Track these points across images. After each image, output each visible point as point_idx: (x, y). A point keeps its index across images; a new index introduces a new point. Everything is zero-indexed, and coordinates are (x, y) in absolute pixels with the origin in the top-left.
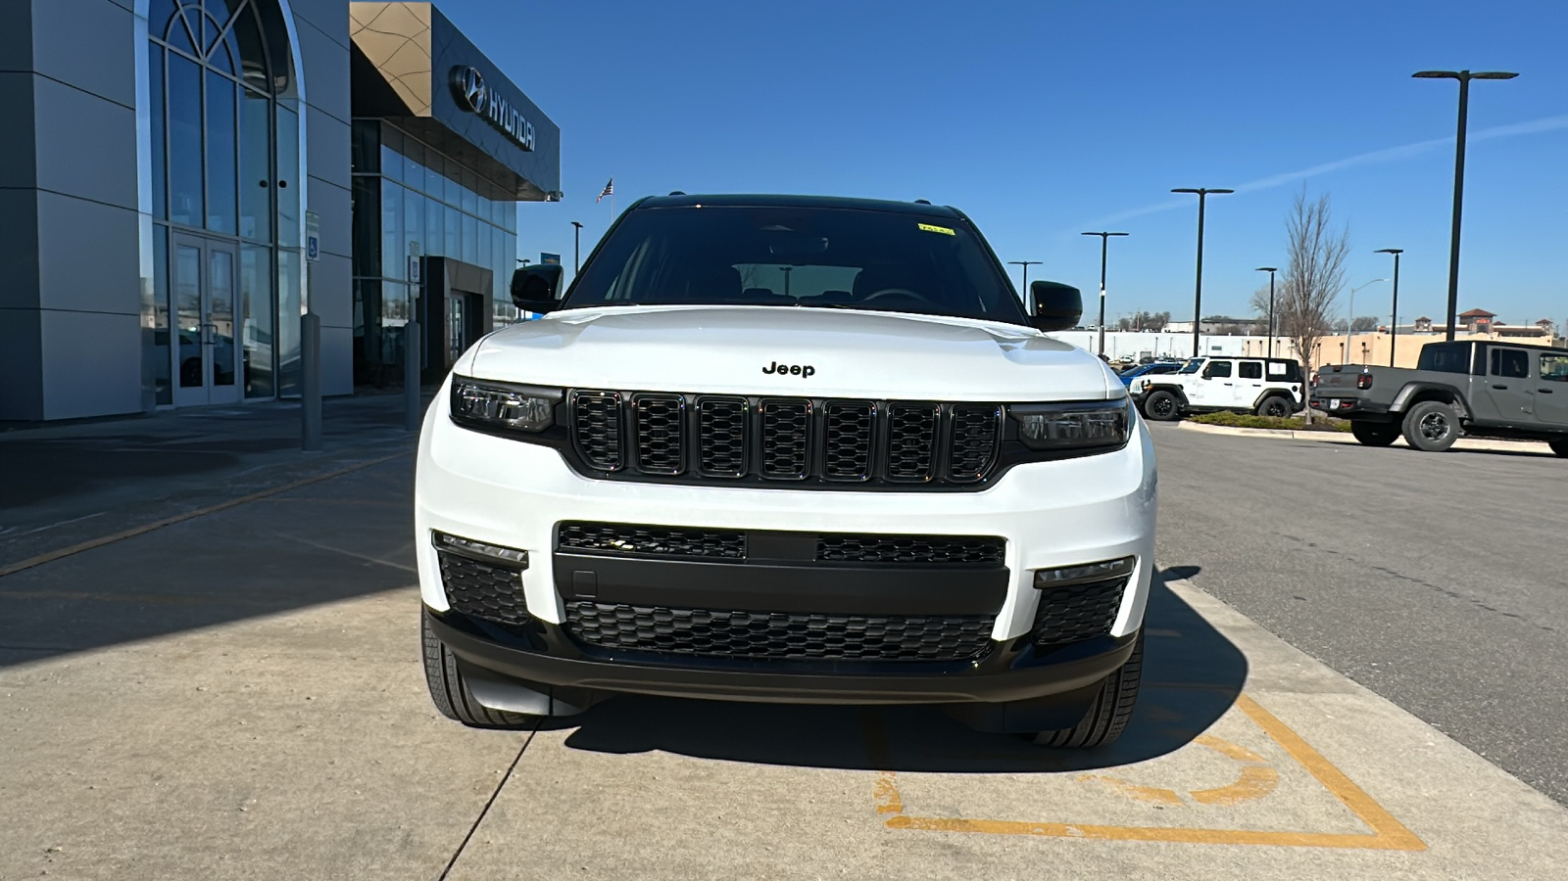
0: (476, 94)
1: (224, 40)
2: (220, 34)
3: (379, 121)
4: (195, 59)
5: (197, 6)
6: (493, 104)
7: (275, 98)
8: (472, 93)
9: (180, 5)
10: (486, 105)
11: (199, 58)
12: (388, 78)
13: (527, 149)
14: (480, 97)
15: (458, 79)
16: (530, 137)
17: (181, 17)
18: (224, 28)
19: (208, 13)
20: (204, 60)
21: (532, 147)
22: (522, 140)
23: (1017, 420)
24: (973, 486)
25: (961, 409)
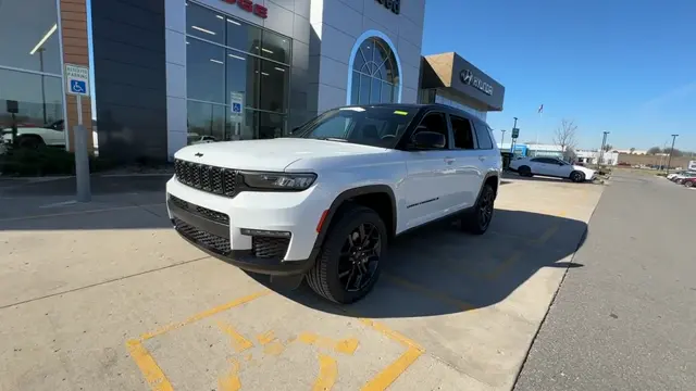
0: (468, 79)
2: (378, 68)
3: (436, 89)
5: (372, 62)
6: (475, 81)
7: (394, 85)
8: (466, 78)
10: (472, 82)
11: (371, 75)
12: (439, 76)
13: (489, 95)
14: (470, 79)
15: (462, 74)
16: (490, 91)
17: (366, 65)
18: (379, 66)
19: (375, 63)
21: (491, 94)
22: (487, 92)
23: (243, 176)
24: (232, 196)
25: (227, 170)
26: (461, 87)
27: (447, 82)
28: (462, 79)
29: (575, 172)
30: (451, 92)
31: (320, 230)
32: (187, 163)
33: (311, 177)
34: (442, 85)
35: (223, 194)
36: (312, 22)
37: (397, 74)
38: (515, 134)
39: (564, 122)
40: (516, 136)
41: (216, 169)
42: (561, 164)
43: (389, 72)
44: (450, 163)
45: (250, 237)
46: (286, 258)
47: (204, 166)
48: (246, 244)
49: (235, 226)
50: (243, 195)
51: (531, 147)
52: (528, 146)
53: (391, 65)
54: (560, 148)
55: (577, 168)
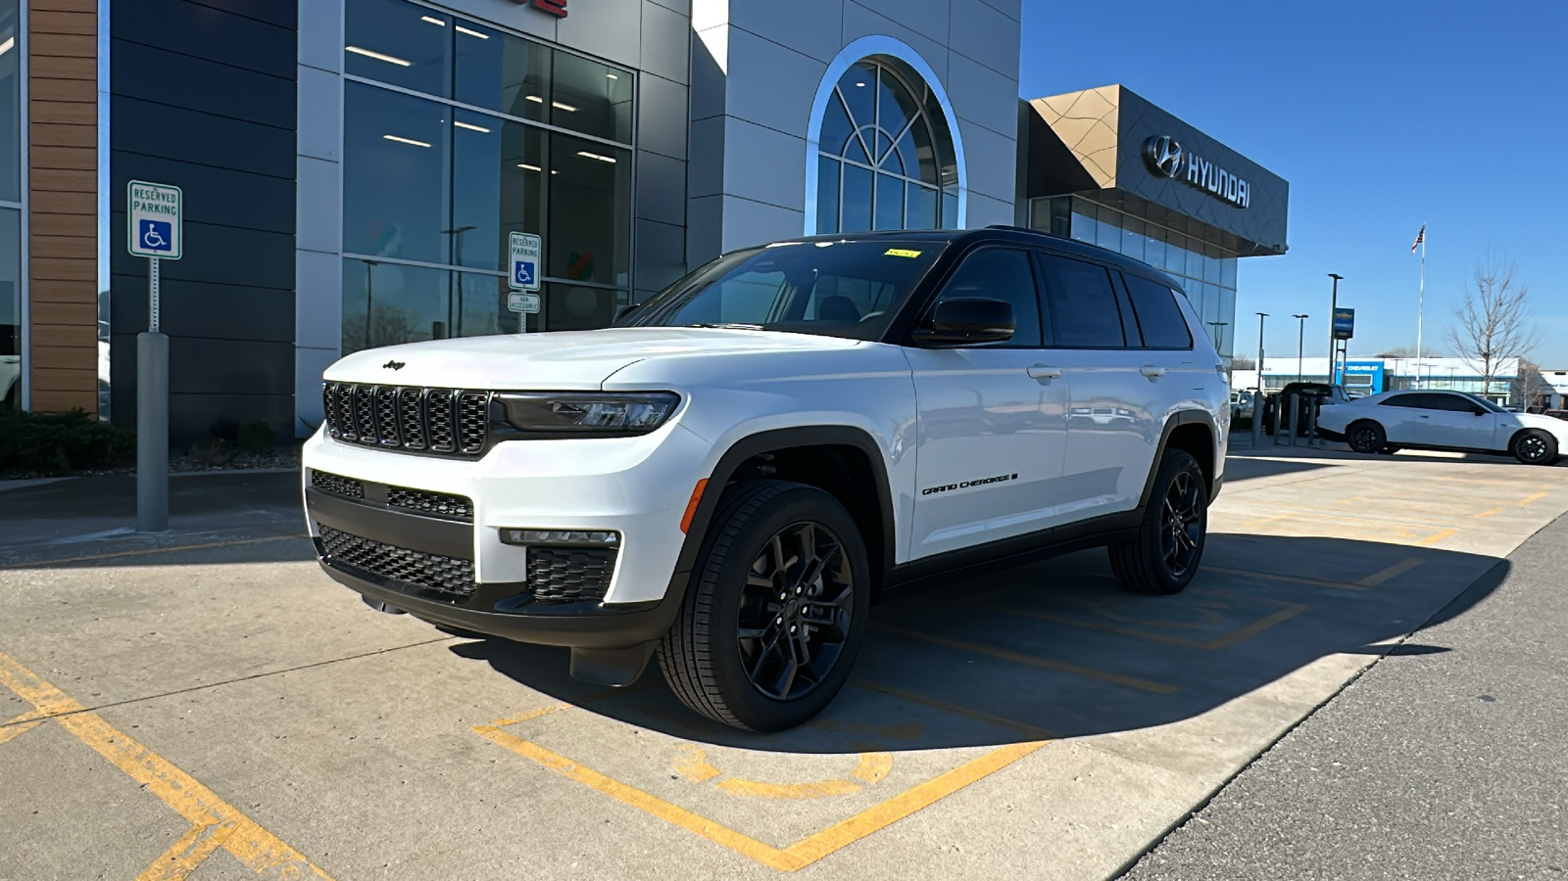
0: (1170, 161)
1: (895, 148)
2: (892, 143)
3: (1070, 197)
4: (869, 168)
5: (873, 126)
6: (1191, 167)
7: (942, 190)
8: (1164, 160)
9: (856, 127)
10: (1183, 170)
11: (871, 165)
12: (1079, 158)
13: (1240, 206)
14: (1176, 163)
15: (1150, 148)
16: (1243, 195)
17: (857, 136)
18: (896, 139)
19: (882, 129)
20: (876, 167)
21: (1246, 203)
22: (1232, 198)
23: (504, 403)
24: (476, 456)
25: (468, 394)
26: (1149, 189)
27: (1106, 179)
28: (1150, 163)
29: (1526, 433)
30: (1121, 204)
31: (691, 527)
32: (362, 388)
33: (666, 402)
34: (1087, 182)
35: (455, 454)
36: (696, 25)
37: (949, 157)
38: (1343, 326)
39: (1485, 283)
40: (1349, 334)
41: (439, 394)
42: (1479, 412)
43: (926, 152)
44: (1044, 380)
45: (523, 550)
46: (608, 599)
47: (409, 391)
48: (513, 569)
49: (485, 523)
50: (504, 452)
51: (1400, 368)
52: (1389, 364)
53: (931, 133)
54: (1478, 366)
55: (1529, 420)
